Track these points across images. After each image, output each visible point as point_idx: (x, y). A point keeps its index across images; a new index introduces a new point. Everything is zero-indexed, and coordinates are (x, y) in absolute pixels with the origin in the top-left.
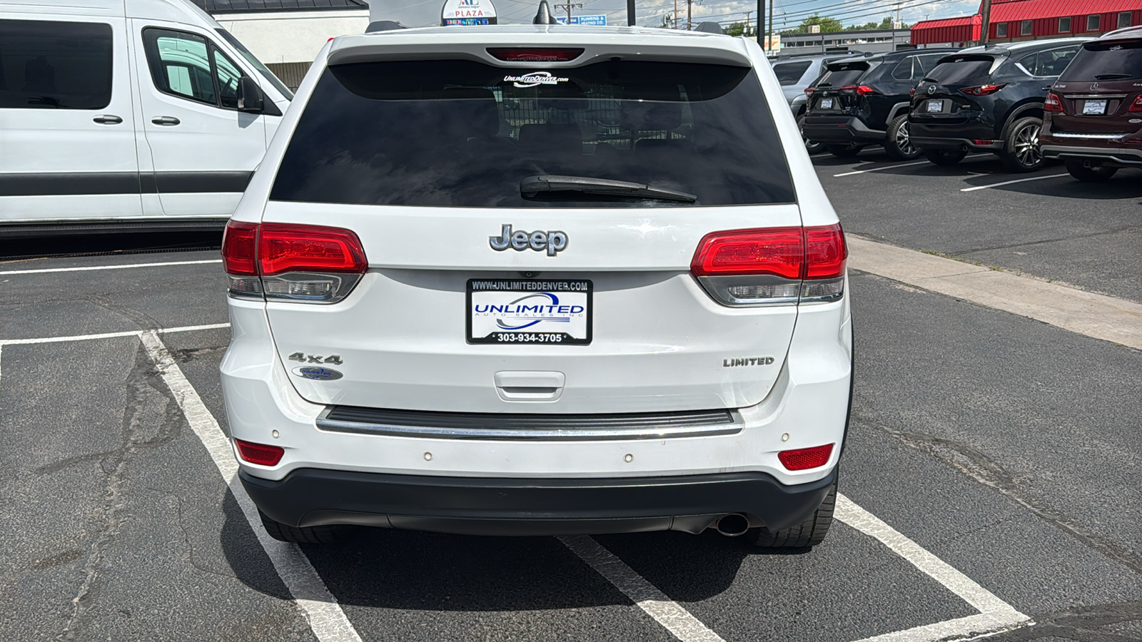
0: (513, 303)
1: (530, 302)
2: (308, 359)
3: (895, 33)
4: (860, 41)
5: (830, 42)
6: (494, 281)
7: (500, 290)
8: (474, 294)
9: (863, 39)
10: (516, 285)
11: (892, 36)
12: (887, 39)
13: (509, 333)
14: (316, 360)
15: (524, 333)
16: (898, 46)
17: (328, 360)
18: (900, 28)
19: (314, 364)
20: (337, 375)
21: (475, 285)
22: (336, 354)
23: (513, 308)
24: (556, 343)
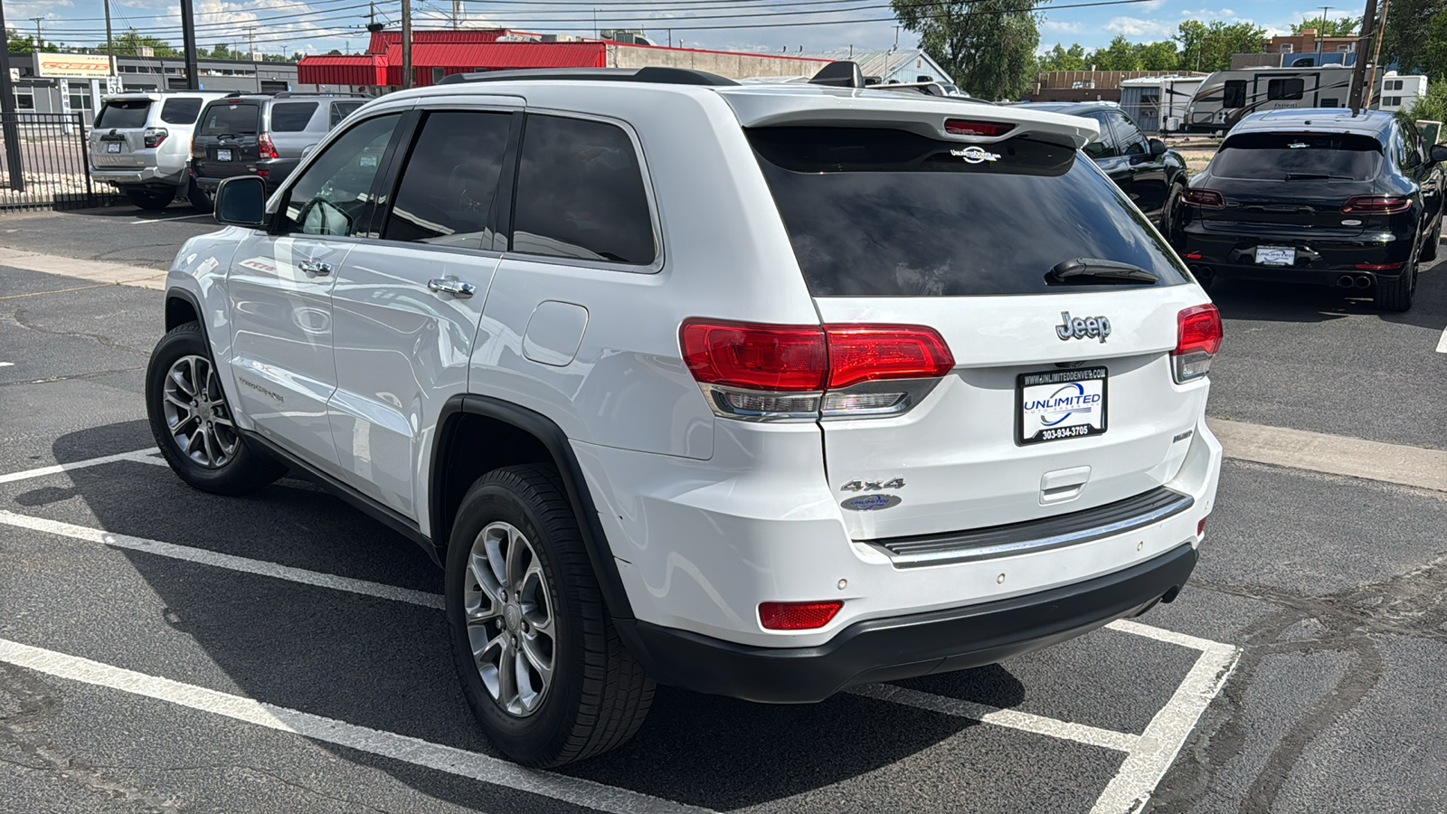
0: (1052, 397)
1: (1062, 395)
2: (865, 487)
3: (258, 66)
4: (213, 73)
5: (173, 70)
6: (1040, 374)
7: (1044, 384)
8: (1026, 390)
9: (217, 71)
10: (1056, 377)
11: (254, 69)
12: (248, 72)
13: (1051, 430)
14: (876, 486)
15: (1061, 428)
16: (263, 83)
17: (888, 485)
18: (261, 60)
19: (872, 492)
20: (897, 500)
21: (1027, 380)
22: (898, 477)
23: (1052, 402)
24: (1084, 435)
